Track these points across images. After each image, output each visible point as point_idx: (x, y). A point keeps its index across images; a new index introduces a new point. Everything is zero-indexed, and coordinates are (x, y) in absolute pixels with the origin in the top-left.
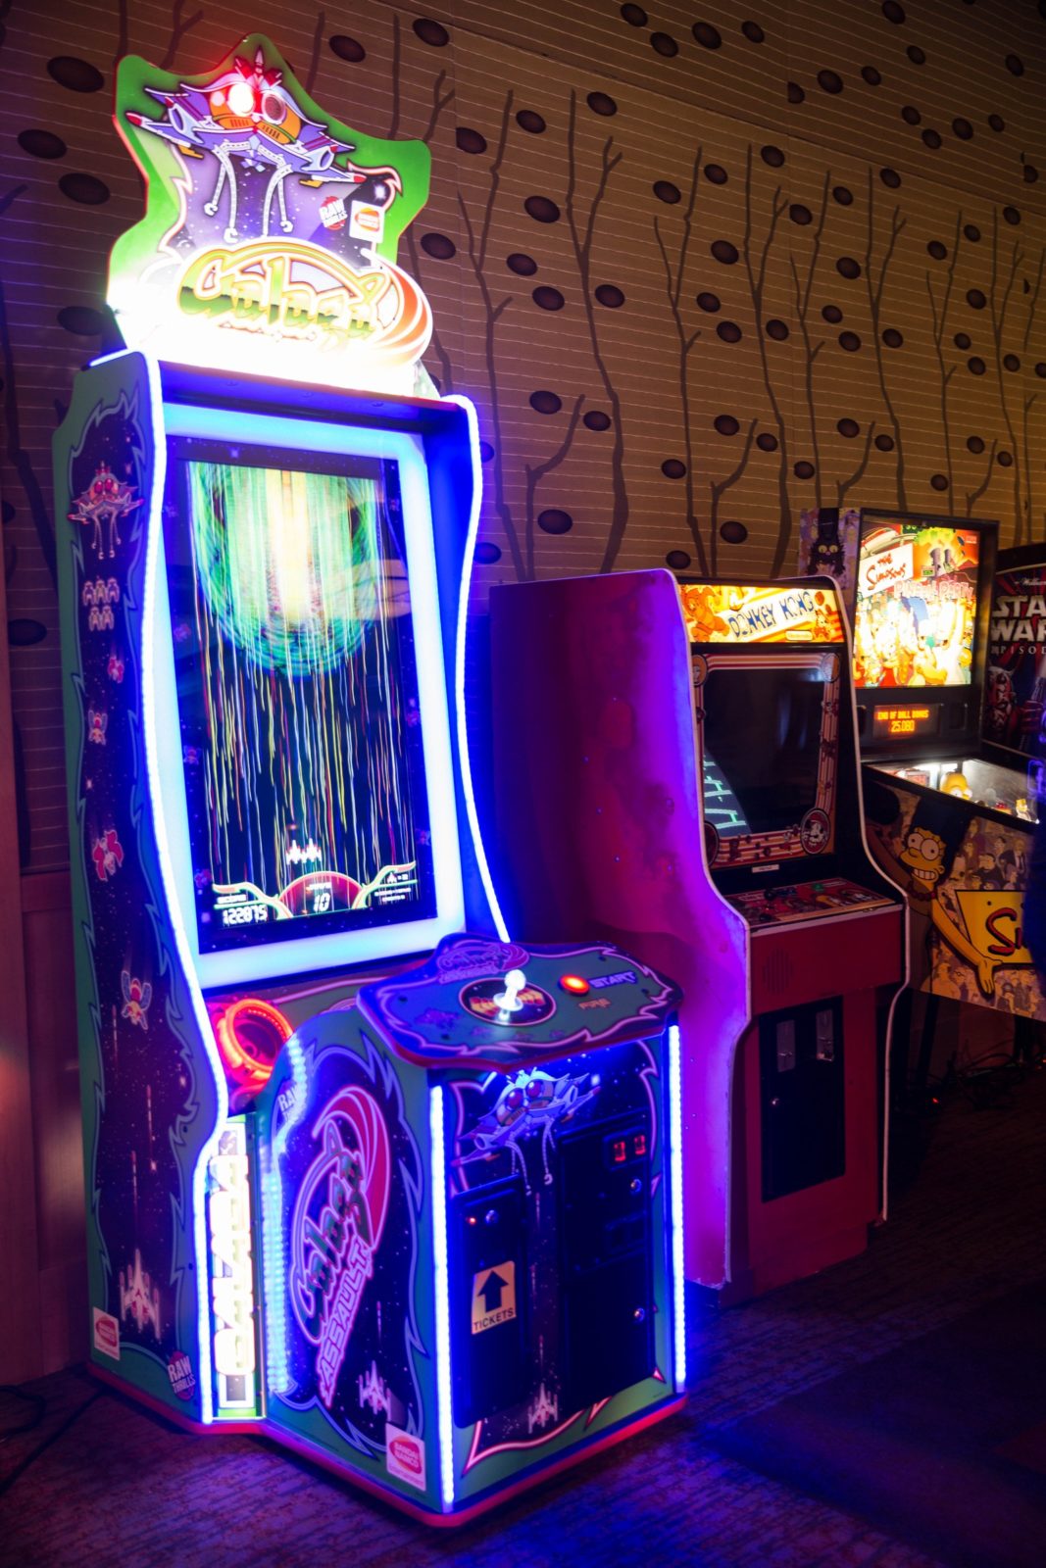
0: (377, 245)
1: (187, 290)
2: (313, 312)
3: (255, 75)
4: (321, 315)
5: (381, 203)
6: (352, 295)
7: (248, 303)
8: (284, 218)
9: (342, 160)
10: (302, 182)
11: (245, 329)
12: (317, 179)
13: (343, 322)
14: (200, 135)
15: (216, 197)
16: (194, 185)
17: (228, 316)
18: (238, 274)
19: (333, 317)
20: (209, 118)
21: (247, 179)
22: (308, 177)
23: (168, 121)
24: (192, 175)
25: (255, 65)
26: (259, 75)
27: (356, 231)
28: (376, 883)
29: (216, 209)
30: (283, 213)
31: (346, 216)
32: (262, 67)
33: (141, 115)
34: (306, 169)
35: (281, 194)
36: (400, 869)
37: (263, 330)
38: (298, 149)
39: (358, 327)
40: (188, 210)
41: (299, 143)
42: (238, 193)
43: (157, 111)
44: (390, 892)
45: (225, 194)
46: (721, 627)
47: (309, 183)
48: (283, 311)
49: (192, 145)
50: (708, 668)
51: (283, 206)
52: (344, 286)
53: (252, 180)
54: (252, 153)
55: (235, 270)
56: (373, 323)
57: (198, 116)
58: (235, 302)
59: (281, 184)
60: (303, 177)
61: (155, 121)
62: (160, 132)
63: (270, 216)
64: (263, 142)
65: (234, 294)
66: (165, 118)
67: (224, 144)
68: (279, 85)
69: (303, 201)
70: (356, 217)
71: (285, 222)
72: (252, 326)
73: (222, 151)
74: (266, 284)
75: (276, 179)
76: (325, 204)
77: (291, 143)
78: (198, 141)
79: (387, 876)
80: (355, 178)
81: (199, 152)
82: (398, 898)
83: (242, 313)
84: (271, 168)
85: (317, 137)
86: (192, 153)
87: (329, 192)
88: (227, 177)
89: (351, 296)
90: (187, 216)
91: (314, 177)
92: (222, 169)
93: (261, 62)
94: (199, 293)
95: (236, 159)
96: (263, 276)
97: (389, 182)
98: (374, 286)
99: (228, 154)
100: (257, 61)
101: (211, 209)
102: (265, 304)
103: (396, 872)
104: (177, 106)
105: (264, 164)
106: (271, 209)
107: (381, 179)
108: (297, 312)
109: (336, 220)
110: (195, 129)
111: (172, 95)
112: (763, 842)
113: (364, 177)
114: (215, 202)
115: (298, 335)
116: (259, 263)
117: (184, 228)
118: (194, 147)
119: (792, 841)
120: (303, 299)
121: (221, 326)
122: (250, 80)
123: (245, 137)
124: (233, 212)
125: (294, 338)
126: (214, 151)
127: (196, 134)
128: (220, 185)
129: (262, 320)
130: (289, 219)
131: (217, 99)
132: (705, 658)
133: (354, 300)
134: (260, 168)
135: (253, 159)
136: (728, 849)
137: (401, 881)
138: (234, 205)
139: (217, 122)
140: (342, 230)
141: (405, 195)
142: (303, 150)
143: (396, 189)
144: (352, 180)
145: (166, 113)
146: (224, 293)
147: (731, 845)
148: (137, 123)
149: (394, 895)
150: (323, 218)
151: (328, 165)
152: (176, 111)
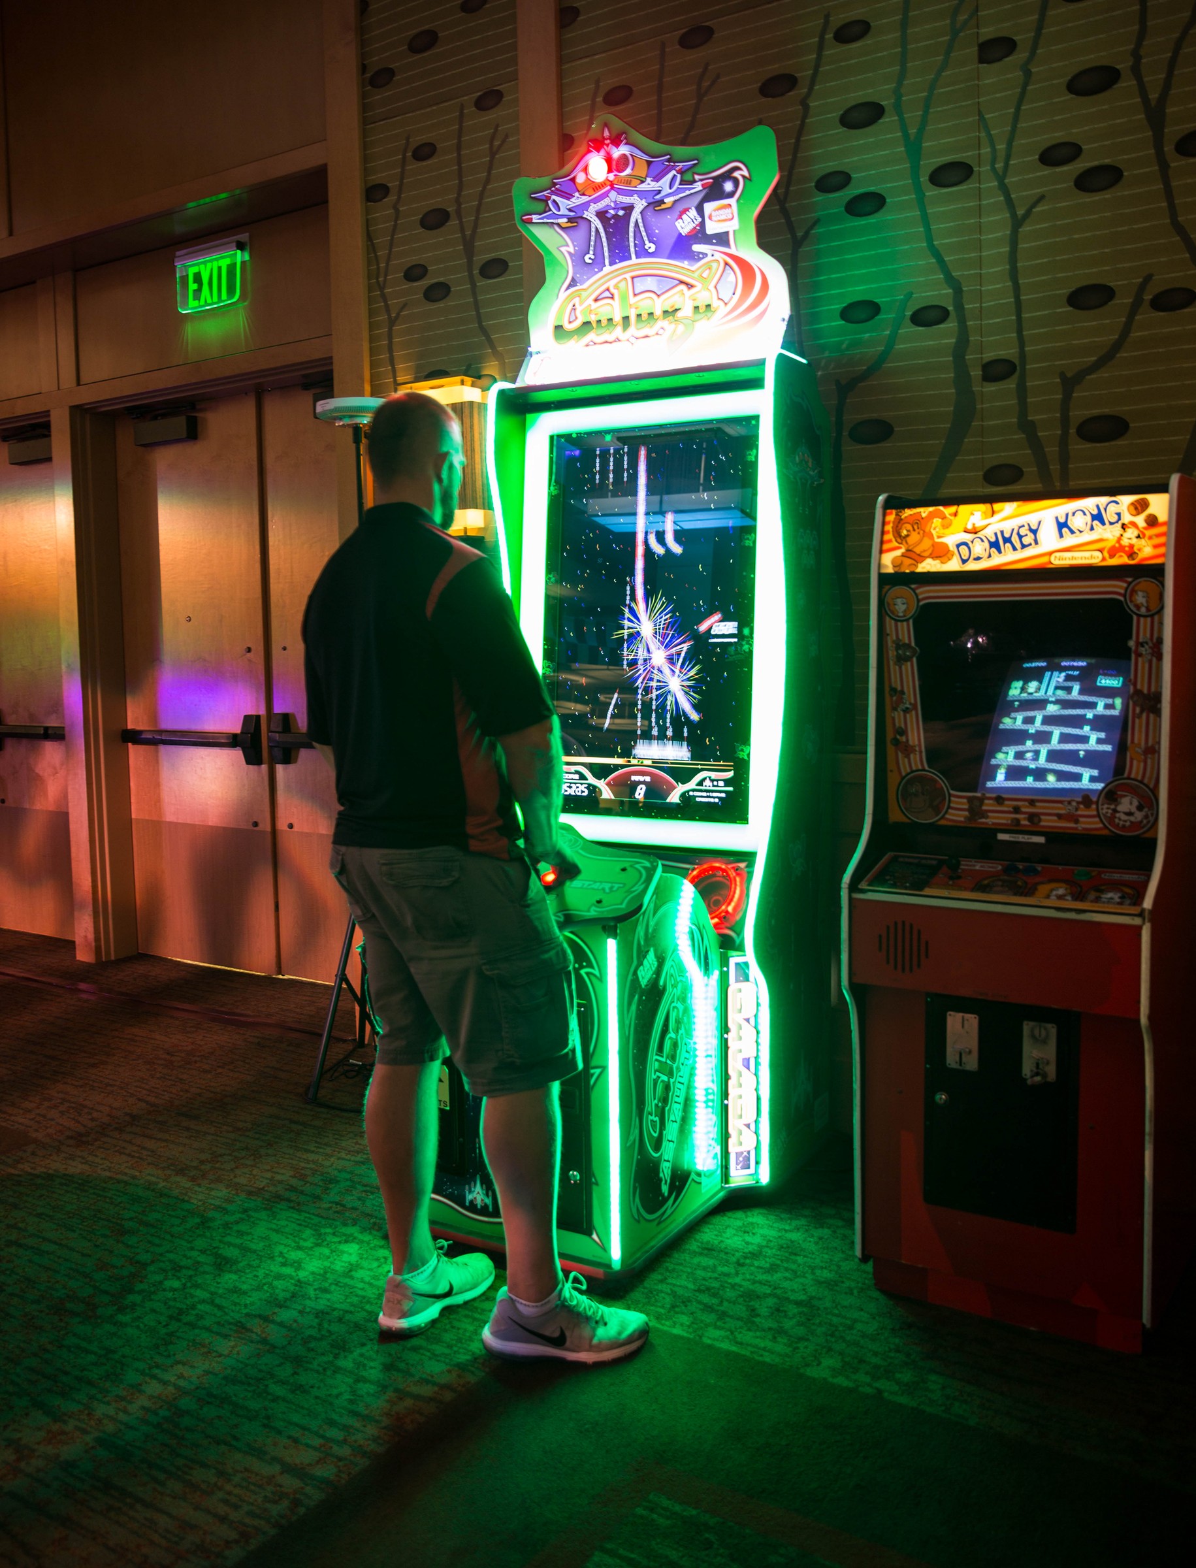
0: (734, 231)
1: (558, 328)
2: (658, 312)
3: (605, 147)
4: (665, 312)
5: (731, 195)
6: (690, 286)
7: (604, 323)
8: (647, 242)
9: (688, 177)
10: (656, 208)
11: (607, 342)
12: (669, 201)
13: (687, 311)
14: (572, 209)
15: (592, 248)
16: (574, 246)
17: (591, 336)
18: (592, 303)
19: (676, 310)
20: (577, 194)
21: (611, 226)
22: (662, 202)
23: (550, 210)
24: (571, 240)
25: (604, 139)
26: (607, 145)
27: (711, 228)
28: (692, 784)
29: (593, 257)
30: (645, 238)
31: (700, 220)
32: (609, 139)
33: (530, 215)
34: (658, 197)
35: (641, 225)
36: (716, 775)
37: (620, 338)
38: (650, 185)
39: (701, 311)
40: (573, 265)
41: (649, 180)
42: (607, 239)
43: (541, 206)
44: (704, 794)
45: (598, 244)
46: (941, 553)
47: (663, 206)
48: (633, 319)
49: (568, 219)
50: (919, 601)
51: (644, 234)
52: (682, 282)
53: (616, 224)
54: (612, 205)
55: (590, 301)
56: (715, 303)
57: (568, 196)
58: (594, 324)
59: (640, 217)
60: (657, 204)
61: (540, 214)
62: (545, 220)
63: (635, 245)
64: (621, 192)
65: (593, 319)
66: (547, 209)
67: (591, 207)
68: (626, 144)
69: (659, 224)
70: (710, 218)
71: (648, 245)
72: (610, 338)
73: (590, 214)
74: (616, 303)
75: (636, 215)
76: (680, 217)
77: (642, 182)
78: (572, 214)
79: (704, 779)
80: (703, 185)
81: (576, 220)
82: (712, 800)
83: (600, 331)
84: (629, 209)
85: (664, 167)
86: (569, 225)
87: (680, 207)
88: (597, 230)
89: (689, 288)
90: (574, 270)
91: (666, 200)
92: (593, 225)
93: (608, 134)
94: (568, 327)
95: (601, 215)
96: (612, 298)
97: (736, 174)
98: (710, 273)
99: (595, 213)
100: (605, 135)
101: (590, 258)
102: (618, 318)
103: (713, 778)
104: (554, 197)
105: (623, 209)
106: (635, 240)
107: (728, 176)
108: (645, 317)
109: (692, 226)
110: (568, 207)
111: (549, 191)
112: (1026, 807)
113: (711, 181)
114: (591, 252)
115: (649, 335)
116: (608, 290)
117: (573, 280)
118: (570, 220)
119: (1079, 813)
120: (646, 304)
121: (587, 345)
122: (602, 152)
123: (606, 195)
124: (606, 254)
125: (647, 336)
126: (584, 216)
127: (570, 210)
128: (593, 238)
129: (618, 332)
130: (650, 242)
131: (581, 178)
132: (914, 590)
133: (693, 291)
134: (621, 213)
135: (614, 209)
136: (966, 807)
137: (717, 786)
138: (606, 249)
139: (583, 194)
140: (699, 231)
141: (754, 179)
142: (653, 184)
143: (744, 177)
144: (700, 188)
145: (548, 205)
146: (585, 321)
147: (969, 802)
148: (530, 222)
149: (707, 797)
150: (679, 228)
151: (677, 185)
152: (554, 201)
